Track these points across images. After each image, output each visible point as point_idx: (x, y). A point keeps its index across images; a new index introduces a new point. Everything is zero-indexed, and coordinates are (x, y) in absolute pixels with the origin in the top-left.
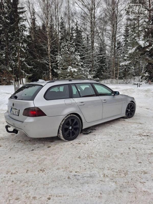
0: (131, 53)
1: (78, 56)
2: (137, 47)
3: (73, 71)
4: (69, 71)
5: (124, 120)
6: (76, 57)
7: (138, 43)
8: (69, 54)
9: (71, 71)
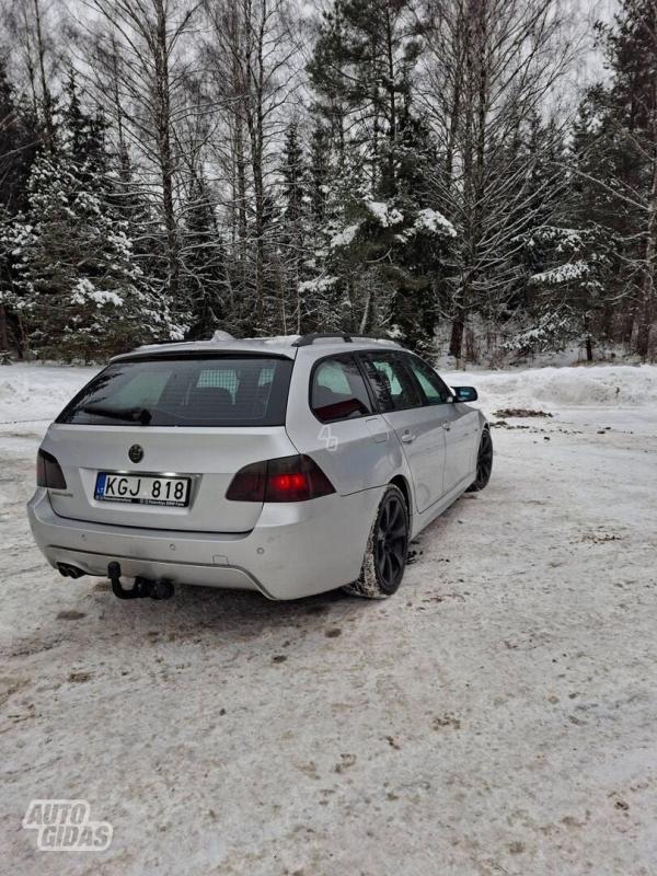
0: (343, 246)
1: (121, 233)
2: (361, 226)
3: (103, 302)
4: (82, 301)
5: (472, 497)
6: (110, 239)
7: (366, 208)
8: (73, 223)
9: (92, 303)
